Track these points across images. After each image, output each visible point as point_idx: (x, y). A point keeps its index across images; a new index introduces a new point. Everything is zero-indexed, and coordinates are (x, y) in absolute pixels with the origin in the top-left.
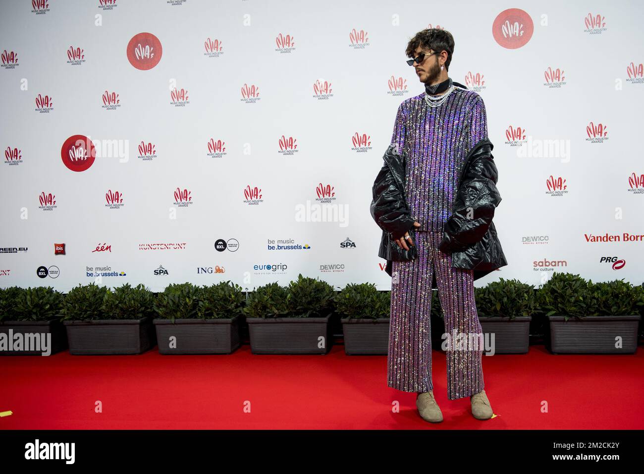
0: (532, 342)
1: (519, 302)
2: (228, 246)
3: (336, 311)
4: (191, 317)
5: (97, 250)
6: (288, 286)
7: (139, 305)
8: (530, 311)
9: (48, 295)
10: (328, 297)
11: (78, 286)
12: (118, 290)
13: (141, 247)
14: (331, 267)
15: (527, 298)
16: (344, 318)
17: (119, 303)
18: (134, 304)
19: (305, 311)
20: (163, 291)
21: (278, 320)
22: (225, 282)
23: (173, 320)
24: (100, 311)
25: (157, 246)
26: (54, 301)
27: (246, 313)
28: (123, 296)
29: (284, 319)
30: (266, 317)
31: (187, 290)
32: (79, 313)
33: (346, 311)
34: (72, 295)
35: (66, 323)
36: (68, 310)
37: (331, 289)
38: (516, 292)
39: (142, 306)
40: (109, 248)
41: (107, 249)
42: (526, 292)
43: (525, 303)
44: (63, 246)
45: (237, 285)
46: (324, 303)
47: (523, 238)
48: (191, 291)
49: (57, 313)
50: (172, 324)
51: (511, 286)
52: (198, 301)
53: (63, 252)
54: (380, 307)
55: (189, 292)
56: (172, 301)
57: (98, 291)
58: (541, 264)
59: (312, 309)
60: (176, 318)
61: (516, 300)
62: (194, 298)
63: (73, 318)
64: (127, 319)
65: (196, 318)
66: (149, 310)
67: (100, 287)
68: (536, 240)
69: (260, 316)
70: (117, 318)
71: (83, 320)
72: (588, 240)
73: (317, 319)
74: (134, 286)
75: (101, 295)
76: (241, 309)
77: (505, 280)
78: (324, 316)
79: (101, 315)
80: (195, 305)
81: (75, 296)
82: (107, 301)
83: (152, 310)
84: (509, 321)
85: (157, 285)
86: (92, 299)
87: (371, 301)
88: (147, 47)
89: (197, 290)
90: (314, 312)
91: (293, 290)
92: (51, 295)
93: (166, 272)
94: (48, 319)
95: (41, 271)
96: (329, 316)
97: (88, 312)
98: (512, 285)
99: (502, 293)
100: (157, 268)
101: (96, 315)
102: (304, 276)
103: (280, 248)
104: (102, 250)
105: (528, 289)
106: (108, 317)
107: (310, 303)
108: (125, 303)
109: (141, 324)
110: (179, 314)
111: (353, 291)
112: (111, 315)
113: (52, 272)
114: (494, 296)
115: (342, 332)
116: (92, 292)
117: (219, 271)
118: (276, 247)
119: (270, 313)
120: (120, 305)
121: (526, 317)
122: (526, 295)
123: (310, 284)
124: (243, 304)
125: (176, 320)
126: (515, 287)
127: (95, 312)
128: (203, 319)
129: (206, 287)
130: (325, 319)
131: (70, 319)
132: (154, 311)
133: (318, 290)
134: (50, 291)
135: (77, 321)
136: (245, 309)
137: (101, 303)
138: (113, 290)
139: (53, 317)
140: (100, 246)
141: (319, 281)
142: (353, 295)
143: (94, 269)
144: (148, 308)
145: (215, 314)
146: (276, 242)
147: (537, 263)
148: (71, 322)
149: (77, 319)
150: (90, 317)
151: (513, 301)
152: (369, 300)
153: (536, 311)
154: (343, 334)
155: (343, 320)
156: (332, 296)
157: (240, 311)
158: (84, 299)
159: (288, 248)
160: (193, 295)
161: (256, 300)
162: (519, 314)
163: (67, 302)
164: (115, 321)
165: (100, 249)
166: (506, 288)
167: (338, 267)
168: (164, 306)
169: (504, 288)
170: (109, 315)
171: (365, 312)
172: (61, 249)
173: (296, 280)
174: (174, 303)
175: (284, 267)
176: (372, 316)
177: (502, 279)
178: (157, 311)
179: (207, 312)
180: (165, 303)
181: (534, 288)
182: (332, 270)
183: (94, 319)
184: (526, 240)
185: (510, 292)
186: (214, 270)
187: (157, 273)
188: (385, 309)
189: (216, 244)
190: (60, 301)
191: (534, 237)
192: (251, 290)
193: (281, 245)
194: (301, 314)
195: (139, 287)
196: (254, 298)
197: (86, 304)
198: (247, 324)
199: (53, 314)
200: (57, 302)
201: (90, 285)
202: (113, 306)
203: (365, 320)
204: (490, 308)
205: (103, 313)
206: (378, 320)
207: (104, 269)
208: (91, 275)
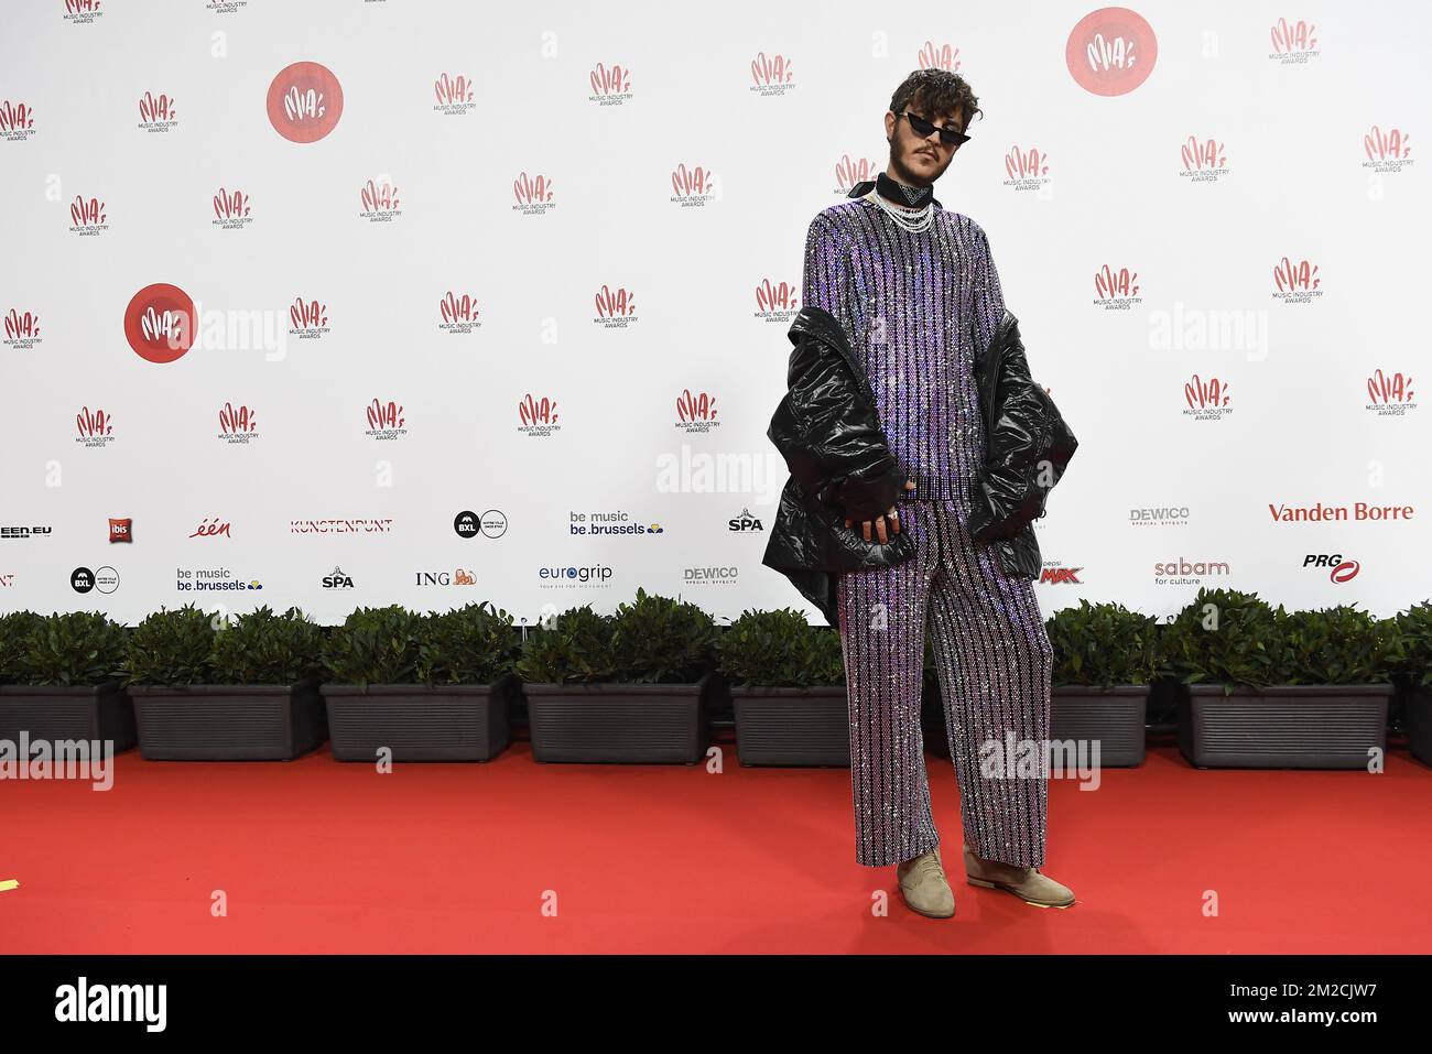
0: (1153, 743)
1: (1122, 653)
2: (482, 525)
3: (718, 670)
4: (401, 680)
5: (200, 533)
6: (614, 615)
7: (290, 653)
8: (1146, 673)
9: (95, 631)
10: (701, 639)
11: (160, 611)
12: (244, 619)
13: (294, 527)
14: (709, 573)
15: (1139, 644)
16: (736, 685)
17: (247, 648)
18: (280, 649)
19: (652, 668)
20: (341, 622)
21: (592, 688)
22: (476, 605)
23: (363, 687)
24: (205, 665)
25: (329, 526)
26: (107, 643)
27: (524, 672)
28: (256, 635)
29: (605, 687)
30: (566, 681)
31: (394, 622)
32: (162, 668)
33: (740, 670)
34: (146, 629)
35: (132, 690)
36: (138, 662)
37: (708, 620)
38: (1115, 632)
39: (295, 655)
40: (225, 528)
41: (221, 530)
42: (1139, 632)
43: (1136, 654)
44: (128, 523)
45: (503, 613)
46: (692, 651)
47: (1132, 512)
48: (403, 623)
49: (113, 669)
50: (362, 695)
51: (1105, 618)
52: (417, 646)
53: (126, 538)
54: (816, 661)
55: (399, 625)
56: (362, 644)
57: (201, 621)
58: (1171, 569)
59: (666, 665)
60: (370, 682)
61: (1116, 648)
62: (410, 638)
63: (148, 681)
64: (264, 682)
65: (413, 682)
66: (312, 664)
67: (206, 613)
68: (1161, 517)
69: (553, 680)
70: (241, 682)
71: (169, 685)
72: (1276, 518)
73: (677, 687)
74: (279, 611)
75: (207, 631)
76: (510, 663)
77: (1093, 604)
78: (694, 681)
79: (207, 674)
80: (412, 652)
81: (153, 631)
82: (221, 644)
83: (319, 665)
84: (1101, 695)
85: (330, 611)
86: (188, 640)
87: (796, 648)
88: (311, 92)
89: (415, 620)
90: (672, 672)
91: (626, 623)
92: (100, 630)
93: (349, 582)
94: (94, 681)
95: (81, 578)
96: (703, 680)
97: (181, 668)
98: (1108, 616)
99: (1083, 631)
100: (328, 572)
101: (197, 674)
102: (650, 593)
103: (596, 530)
104: (210, 532)
105: (1142, 624)
106: (221, 681)
107: (661, 652)
108: (261, 648)
109: (294, 694)
110: (376, 673)
111: (757, 626)
112: (230, 674)
113: (104, 581)
114: (1067, 638)
115: (731, 717)
116: (190, 624)
117: (464, 579)
118: (589, 529)
119: (575, 673)
120: (249, 653)
121: (1138, 685)
122: (1138, 638)
123: (662, 610)
124: (516, 654)
125: (371, 686)
126: (1115, 620)
127: (196, 669)
128: (429, 685)
129: (435, 616)
130: (696, 687)
131: (141, 683)
132: (323, 667)
133: (680, 624)
134: (99, 620)
135: (156, 687)
136: (519, 664)
137: (209, 648)
138: (233, 620)
139: (105, 678)
140: (207, 525)
141: (682, 603)
142: (757, 634)
143: (194, 574)
144: (311, 660)
145: (454, 675)
146: (588, 518)
147: (1163, 568)
148: (144, 688)
149: (156, 683)
150: (184, 677)
151: (1109, 650)
152: (792, 645)
153: (1161, 674)
154: (734, 720)
155: (734, 690)
156: (710, 638)
157: (510, 669)
158: (172, 639)
159: (614, 530)
160: (406, 633)
161: (545, 645)
162: (1123, 679)
163: (135, 645)
164: (238, 687)
165: (206, 531)
166: (1094, 622)
167: (724, 573)
168: (344, 656)
169: (1089, 623)
170: (225, 675)
171: (782, 673)
172: (122, 529)
173: (631, 600)
174: (365, 649)
175: (605, 573)
176: (799, 682)
177: (1085, 602)
178: (329, 666)
179: (437, 670)
180: (346, 650)
181: (1157, 623)
182: (710, 580)
183: (194, 683)
184: (1140, 516)
185: (1104, 630)
186: (453, 579)
187: (328, 583)
188: (826, 667)
189: (458, 521)
190: (120, 644)
191: (1158, 510)
192: (533, 623)
193: (599, 524)
194: (642, 674)
195: (290, 613)
196: (540, 639)
197: (177, 649)
198: (524, 696)
199: (105, 671)
200: (114, 644)
201: (185, 610)
202: (234, 655)
203: (783, 690)
204: (1060, 665)
205: (213, 669)
206: (812, 690)
207: (215, 574)
208: (186, 587)
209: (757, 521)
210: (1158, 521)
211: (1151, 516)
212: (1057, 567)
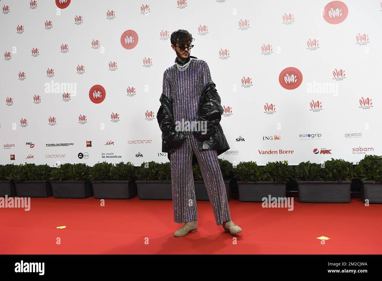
0: (353, 196)
1: (343, 172)
3: (234, 177)
4: (155, 179)
5: (107, 144)
7: (128, 173)
8: (350, 178)
9: (84, 168)
10: (229, 169)
11: (98, 163)
12: (117, 165)
13: (129, 142)
15: (348, 170)
17: (118, 172)
18: (126, 172)
20: (140, 165)
23: (145, 181)
24: (108, 176)
25: (137, 142)
26: (86, 171)
28: (120, 168)
31: (153, 165)
32: (99, 177)
33: (239, 177)
35: (92, 182)
36: (93, 175)
37: (231, 165)
38: (341, 166)
40: (113, 143)
42: (348, 166)
43: (348, 173)
44: (91, 142)
46: (227, 172)
48: (155, 166)
49: (88, 177)
50: (145, 183)
51: (338, 163)
52: (158, 171)
53: (90, 146)
54: (259, 175)
55: (154, 166)
56: (145, 171)
57: (107, 165)
58: (357, 150)
61: (342, 171)
62: (156, 169)
63: (96, 180)
64: (122, 180)
65: (158, 180)
66: (133, 176)
67: (109, 163)
71: (100, 181)
74: (125, 163)
75: (109, 167)
77: (335, 159)
79: (109, 178)
80: (157, 173)
81: (96, 168)
82: (112, 171)
83: (135, 176)
84: (338, 184)
85: (137, 163)
86: (104, 170)
87: (254, 171)
88: (131, 37)
89: (158, 165)
93: (142, 156)
94: (83, 180)
95: (80, 155)
97: (103, 177)
98: (339, 162)
99: (333, 167)
100: (137, 153)
104: (109, 144)
105: (349, 165)
106: (113, 179)
108: (121, 172)
109: (129, 183)
110: (148, 178)
111: (244, 166)
112: (114, 178)
113: (85, 156)
114: (328, 168)
116: (105, 166)
120: (118, 173)
121: (348, 181)
122: (348, 168)
125: (147, 181)
126: (341, 163)
127: (106, 177)
128: (161, 181)
129: (162, 164)
131: (94, 180)
132: (136, 176)
133: (224, 165)
134: (84, 165)
135: (98, 181)
137: (109, 172)
138: (115, 165)
139: (86, 179)
140: (108, 142)
141: (224, 160)
142: (244, 168)
143: (106, 154)
144: (133, 175)
145: (167, 178)
147: (355, 149)
148: (94, 181)
149: (97, 180)
150: (103, 179)
151: (339, 172)
152: (253, 171)
153: (355, 178)
155: (238, 182)
158: (101, 169)
160: (156, 168)
162: (344, 179)
164: (116, 181)
166: (335, 164)
167: (235, 152)
168: (141, 174)
169: (334, 164)
171: (250, 178)
172: (89, 144)
174: (146, 172)
176: (255, 180)
177: (333, 159)
178: (137, 176)
179: (163, 177)
180: (141, 172)
181: (353, 164)
183: (106, 180)
184: (348, 135)
185: (338, 166)
187: (137, 156)
188: (262, 176)
190: (89, 171)
195: (128, 163)
197: (102, 172)
199: (85, 177)
200: (88, 171)
201: (104, 163)
202: (115, 173)
203: (251, 182)
204: (326, 176)
205: (110, 177)
206: (258, 182)
207: (111, 154)
208: (104, 157)
209: (243, 139)
210: (353, 137)
211: (351, 135)
212: (325, 150)
